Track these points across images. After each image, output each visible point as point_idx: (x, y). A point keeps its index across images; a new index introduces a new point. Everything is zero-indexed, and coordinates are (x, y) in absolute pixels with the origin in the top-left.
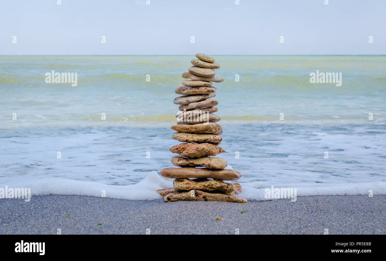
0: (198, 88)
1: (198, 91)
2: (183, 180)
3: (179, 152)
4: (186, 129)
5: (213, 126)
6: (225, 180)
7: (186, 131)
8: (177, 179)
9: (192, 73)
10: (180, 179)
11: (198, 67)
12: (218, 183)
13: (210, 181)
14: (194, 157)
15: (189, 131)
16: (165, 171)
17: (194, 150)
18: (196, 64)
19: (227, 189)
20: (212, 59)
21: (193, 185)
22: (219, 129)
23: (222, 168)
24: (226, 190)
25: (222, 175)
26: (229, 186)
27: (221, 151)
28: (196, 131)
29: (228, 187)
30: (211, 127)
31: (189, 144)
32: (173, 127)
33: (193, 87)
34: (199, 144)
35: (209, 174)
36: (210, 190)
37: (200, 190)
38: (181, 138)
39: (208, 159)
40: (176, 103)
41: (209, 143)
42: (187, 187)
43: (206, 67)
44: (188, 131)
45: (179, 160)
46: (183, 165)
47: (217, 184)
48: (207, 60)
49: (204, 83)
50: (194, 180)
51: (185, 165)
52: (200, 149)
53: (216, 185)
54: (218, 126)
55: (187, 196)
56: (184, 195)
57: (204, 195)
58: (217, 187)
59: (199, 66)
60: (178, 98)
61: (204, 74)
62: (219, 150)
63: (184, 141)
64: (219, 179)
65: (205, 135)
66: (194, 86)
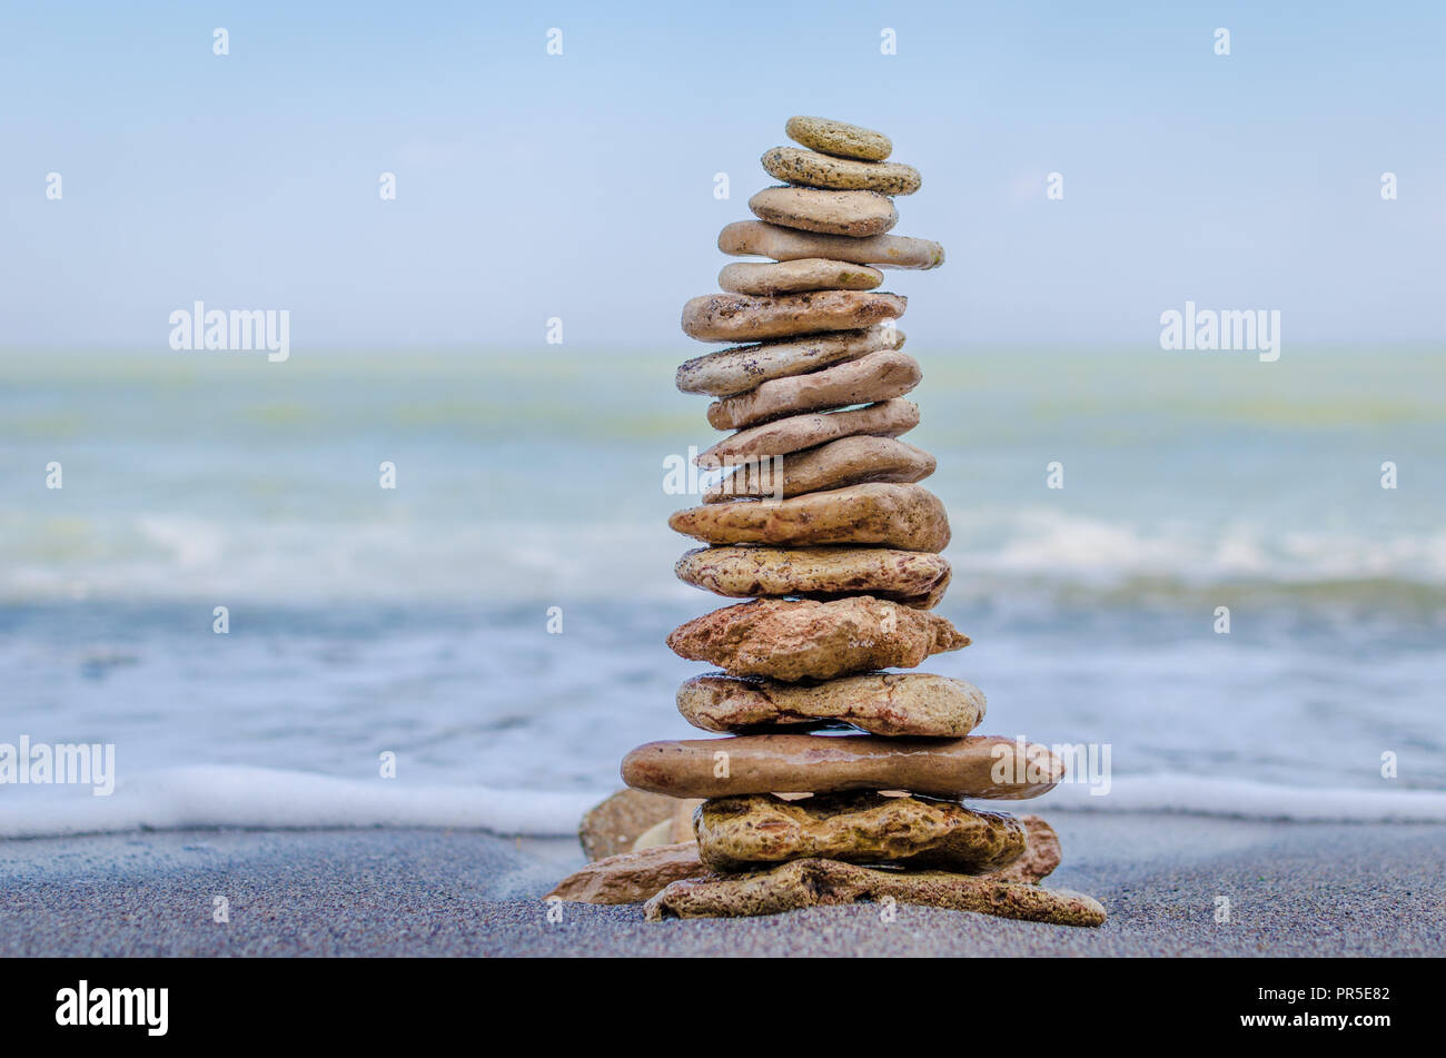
0: (806, 300)
1: (806, 311)
2: (745, 803)
3: (718, 653)
4: (751, 526)
5: (895, 499)
6: (973, 796)
7: (749, 533)
8: (713, 800)
9: (772, 220)
10: (726, 800)
11: (798, 184)
12: (937, 814)
13: (894, 807)
14: (800, 675)
15: (769, 535)
16: (642, 760)
17: (797, 635)
18: (789, 167)
19: (991, 845)
20: (872, 139)
21: (798, 829)
22: (928, 518)
23: (957, 734)
24: (982, 852)
25: (956, 769)
26: (998, 832)
27: (946, 640)
28: (803, 536)
29: (991, 836)
30: (887, 504)
31: (768, 605)
32: (682, 517)
33: (780, 294)
34: (823, 602)
35: (885, 765)
36: (894, 854)
37: (842, 857)
38: (725, 572)
39: (878, 682)
40: (691, 385)
41: (880, 594)
42: (768, 843)
43: (842, 182)
44: (760, 535)
45: (717, 699)
46: (743, 721)
47: (933, 822)
48: (850, 145)
49: (837, 268)
50: (802, 803)
51: (753, 720)
52: (829, 632)
53: (929, 826)
54: (923, 501)
55: (765, 892)
56: (751, 886)
57: (861, 883)
58: (934, 840)
59: (806, 178)
60: (701, 358)
61: (833, 219)
62: (934, 636)
63: (740, 594)
64: (943, 795)
65: (854, 553)
66: (784, 286)
